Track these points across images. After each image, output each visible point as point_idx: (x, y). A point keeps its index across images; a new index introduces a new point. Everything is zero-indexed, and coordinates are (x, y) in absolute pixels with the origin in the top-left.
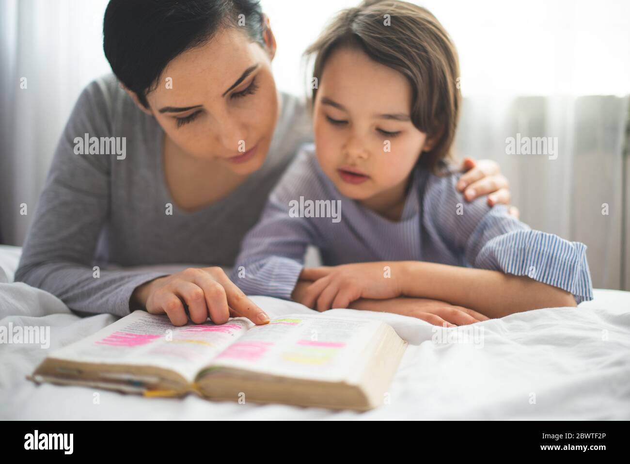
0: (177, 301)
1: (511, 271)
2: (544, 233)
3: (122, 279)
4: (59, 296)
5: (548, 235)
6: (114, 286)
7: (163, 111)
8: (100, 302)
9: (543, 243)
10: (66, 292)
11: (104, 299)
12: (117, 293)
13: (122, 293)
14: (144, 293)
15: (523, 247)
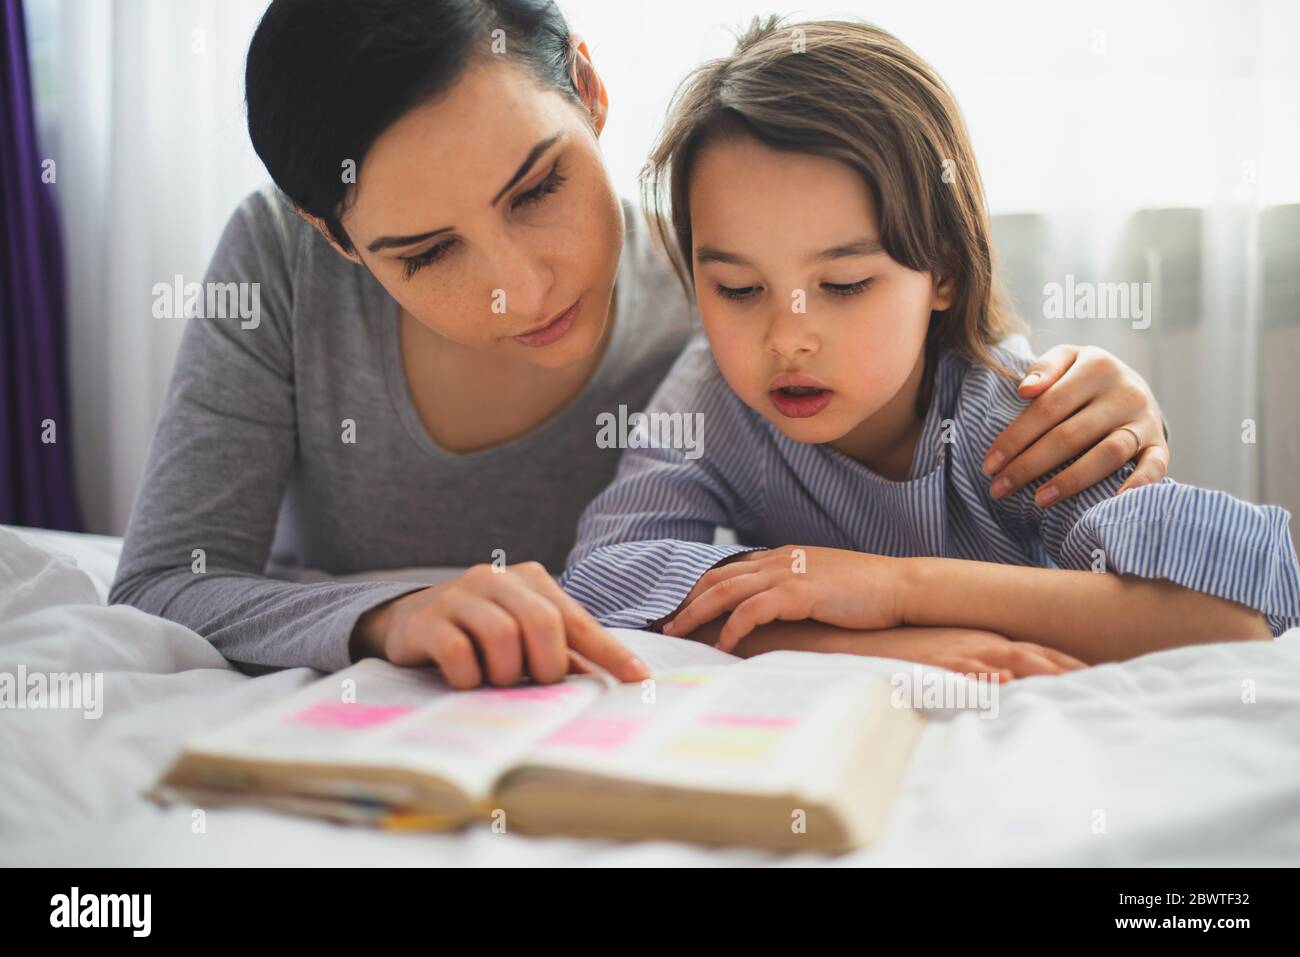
0: (461, 640)
1: (1133, 568)
2: (1201, 490)
3: (332, 597)
4: (204, 633)
5: (1208, 492)
6: (316, 612)
7: (375, 247)
8: (289, 643)
9: (1199, 509)
10: (218, 625)
11: (297, 638)
12: (323, 625)
13: (334, 625)
14: (379, 625)
15: (1157, 519)
